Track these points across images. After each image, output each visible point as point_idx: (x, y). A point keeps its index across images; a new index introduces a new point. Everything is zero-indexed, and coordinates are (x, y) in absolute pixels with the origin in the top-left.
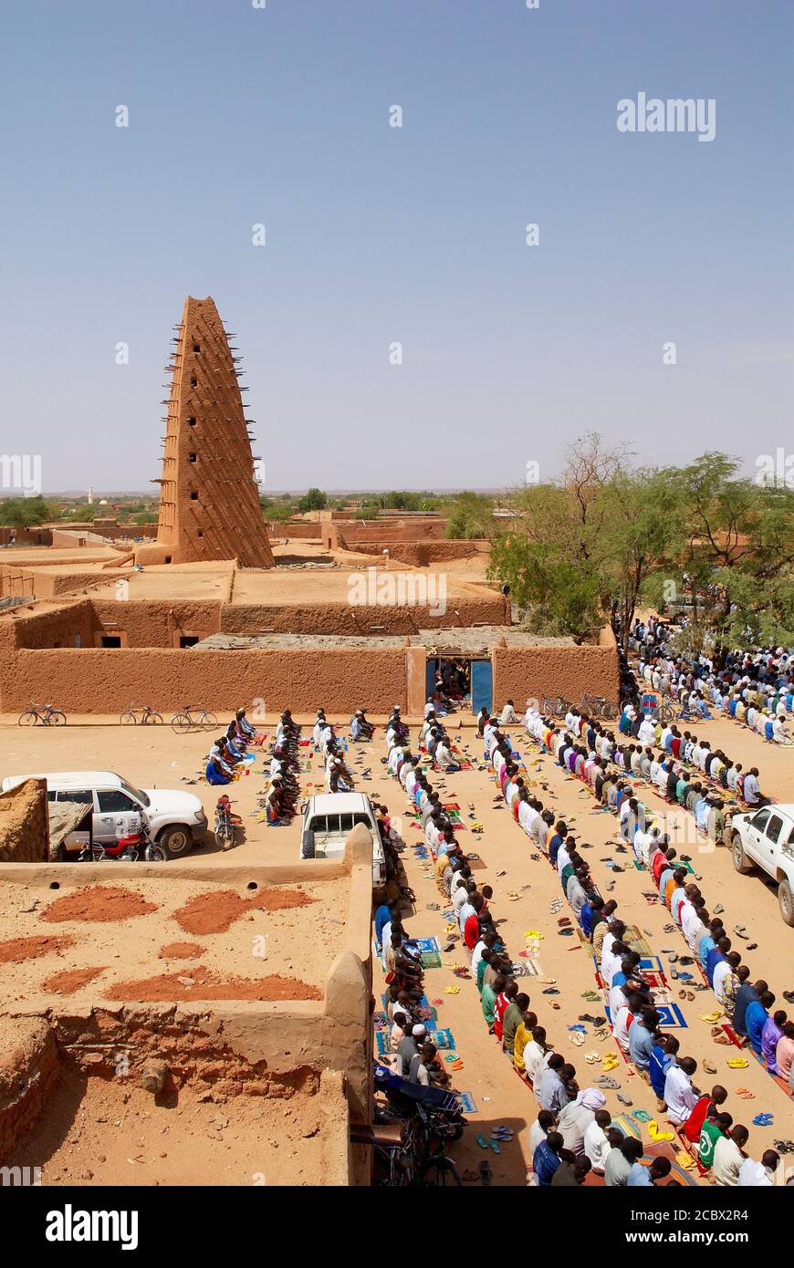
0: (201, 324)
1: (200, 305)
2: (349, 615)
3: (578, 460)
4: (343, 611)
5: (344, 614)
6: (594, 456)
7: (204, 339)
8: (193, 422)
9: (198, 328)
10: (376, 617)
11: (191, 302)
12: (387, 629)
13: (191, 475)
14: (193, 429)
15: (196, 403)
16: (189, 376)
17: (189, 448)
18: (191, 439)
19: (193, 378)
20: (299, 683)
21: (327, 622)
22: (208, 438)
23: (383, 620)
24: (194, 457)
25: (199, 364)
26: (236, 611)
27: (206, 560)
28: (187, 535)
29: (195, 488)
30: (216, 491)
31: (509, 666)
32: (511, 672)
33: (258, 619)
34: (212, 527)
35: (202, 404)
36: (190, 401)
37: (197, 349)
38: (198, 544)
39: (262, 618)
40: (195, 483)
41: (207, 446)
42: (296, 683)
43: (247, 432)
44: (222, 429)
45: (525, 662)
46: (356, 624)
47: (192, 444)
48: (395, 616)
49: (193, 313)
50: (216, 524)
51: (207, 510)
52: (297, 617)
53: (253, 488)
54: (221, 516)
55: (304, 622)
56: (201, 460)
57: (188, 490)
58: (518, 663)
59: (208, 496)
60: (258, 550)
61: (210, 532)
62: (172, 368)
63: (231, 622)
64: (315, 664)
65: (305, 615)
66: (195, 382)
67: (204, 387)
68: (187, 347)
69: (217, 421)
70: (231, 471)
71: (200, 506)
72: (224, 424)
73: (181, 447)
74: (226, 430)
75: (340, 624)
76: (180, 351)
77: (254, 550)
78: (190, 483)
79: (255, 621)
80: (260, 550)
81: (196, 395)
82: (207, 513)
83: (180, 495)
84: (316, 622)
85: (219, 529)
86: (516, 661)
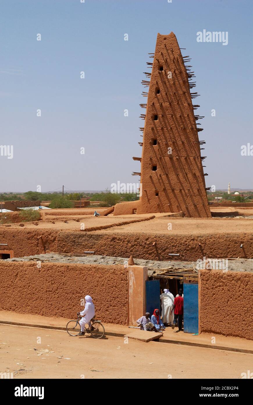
0: (164, 52)
1: (165, 39)
2: (151, 243)
4: (147, 239)
5: (148, 243)
7: (166, 61)
8: (155, 117)
9: (162, 54)
10: (173, 246)
11: (159, 36)
12: (183, 256)
13: (152, 154)
14: (154, 123)
15: (157, 105)
16: (154, 87)
17: (152, 136)
18: (153, 129)
19: (156, 88)
20: (51, 291)
21: (135, 248)
22: (165, 129)
23: (179, 248)
24: (155, 142)
25: (161, 79)
26: (68, 236)
27: (159, 212)
28: (147, 194)
29: (155, 163)
30: (169, 164)
31: (212, 288)
32: (214, 294)
33: (83, 244)
34: (165, 190)
35: (161, 105)
36: (153, 104)
37: (161, 68)
38: (155, 201)
39: (86, 243)
40: (154, 159)
41: (164, 134)
42: (49, 291)
43: (195, 124)
44: (175, 122)
45: (226, 285)
46: (157, 250)
47: (154, 133)
48: (189, 245)
49: (160, 45)
50: (168, 187)
51: (162, 178)
52: (112, 243)
53: (196, 163)
54: (172, 182)
55: (117, 247)
56: (159, 143)
57: (150, 164)
58: (220, 286)
59: (164, 168)
60: (198, 206)
61: (163, 193)
62: (144, 82)
63: (64, 245)
64: (62, 276)
65: (118, 242)
66: (158, 91)
67: (164, 94)
68: (154, 68)
69: (172, 116)
70: (180, 151)
71: (157, 175)
72: (176, 119)
73: (146, 135)
74: (178, 123)
75: (145, 250)
76: (150, 71)
77: (195, 206)
78: (151, 159)
79: (81, 245)
80: (200, 206)
81: (158, 100)
82: (162, 180)
83: (144, 168)
84: (126, 247)
85: (169, 191)
86: (218, 284)
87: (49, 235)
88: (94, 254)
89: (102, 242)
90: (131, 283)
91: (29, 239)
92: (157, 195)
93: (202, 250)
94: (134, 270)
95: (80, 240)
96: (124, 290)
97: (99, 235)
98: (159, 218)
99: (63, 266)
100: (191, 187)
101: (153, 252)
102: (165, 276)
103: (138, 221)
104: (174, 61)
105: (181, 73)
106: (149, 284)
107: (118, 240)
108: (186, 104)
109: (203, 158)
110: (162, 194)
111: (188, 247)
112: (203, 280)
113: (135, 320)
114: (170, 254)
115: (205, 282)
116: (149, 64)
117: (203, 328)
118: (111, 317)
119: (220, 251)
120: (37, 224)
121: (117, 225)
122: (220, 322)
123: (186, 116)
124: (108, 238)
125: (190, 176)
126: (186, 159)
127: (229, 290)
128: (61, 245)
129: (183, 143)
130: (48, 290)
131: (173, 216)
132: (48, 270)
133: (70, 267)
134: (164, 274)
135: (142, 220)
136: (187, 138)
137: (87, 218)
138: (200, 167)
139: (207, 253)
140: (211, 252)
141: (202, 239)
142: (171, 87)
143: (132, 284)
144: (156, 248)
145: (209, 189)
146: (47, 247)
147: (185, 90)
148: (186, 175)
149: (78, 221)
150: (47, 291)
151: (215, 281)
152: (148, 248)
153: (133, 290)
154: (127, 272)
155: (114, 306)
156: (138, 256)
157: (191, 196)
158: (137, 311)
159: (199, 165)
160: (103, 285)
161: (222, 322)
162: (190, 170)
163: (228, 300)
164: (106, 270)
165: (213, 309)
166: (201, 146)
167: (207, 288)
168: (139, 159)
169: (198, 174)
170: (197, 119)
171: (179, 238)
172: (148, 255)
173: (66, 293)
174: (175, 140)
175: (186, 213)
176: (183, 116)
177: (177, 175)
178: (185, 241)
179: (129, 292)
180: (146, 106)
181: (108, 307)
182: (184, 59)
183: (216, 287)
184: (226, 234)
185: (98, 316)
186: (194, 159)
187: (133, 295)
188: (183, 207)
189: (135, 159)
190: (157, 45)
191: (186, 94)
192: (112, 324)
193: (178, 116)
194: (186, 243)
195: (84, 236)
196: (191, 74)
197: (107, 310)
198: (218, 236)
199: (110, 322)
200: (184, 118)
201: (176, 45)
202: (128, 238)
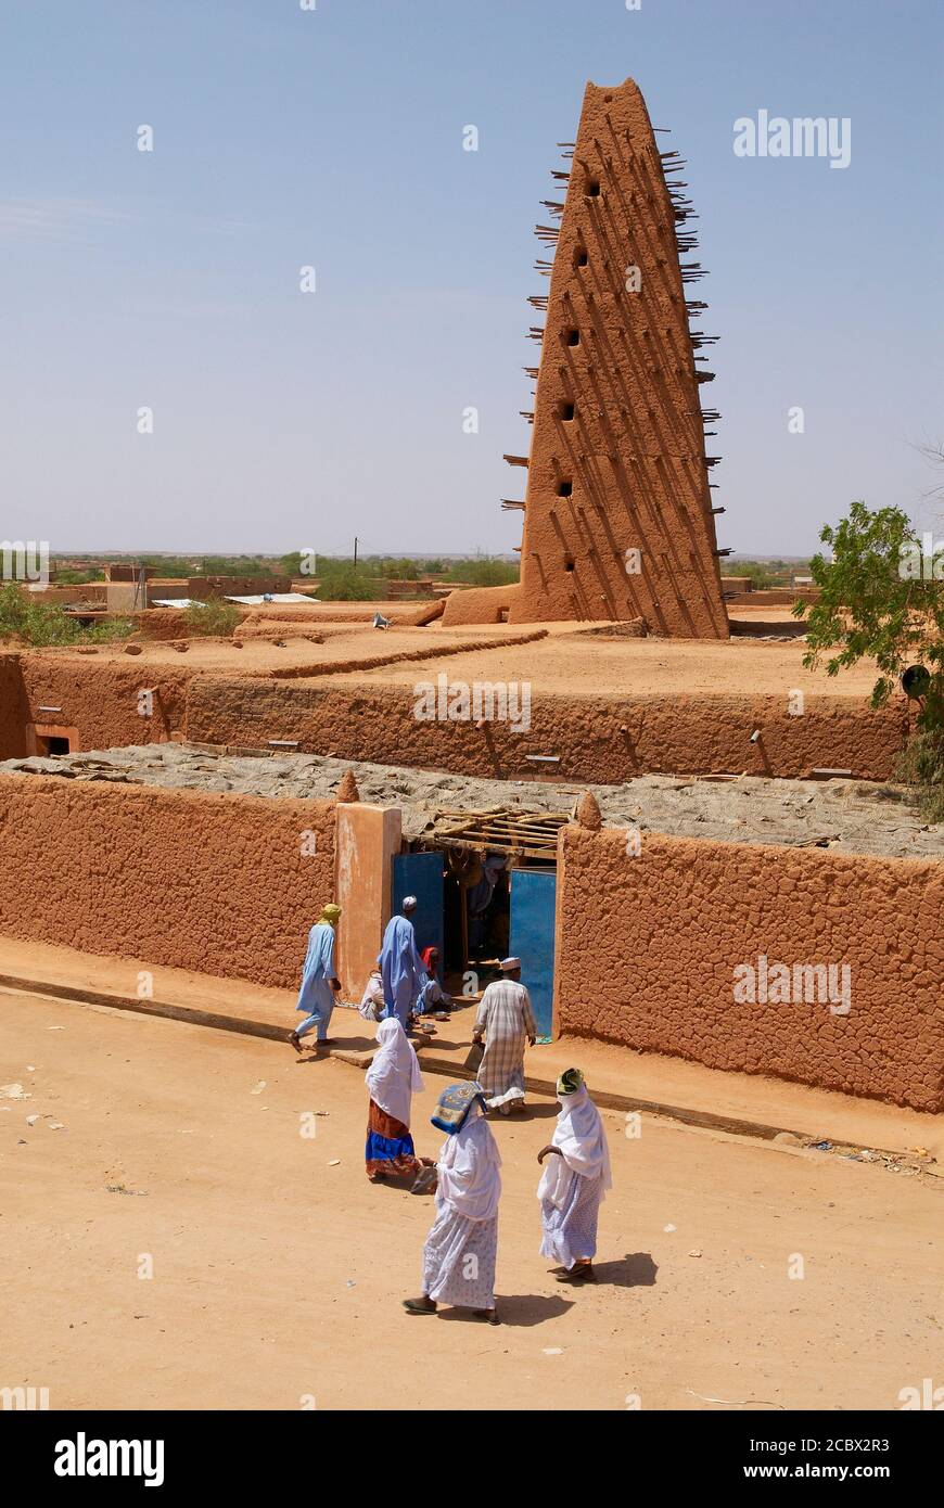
0: (605, 138)
1: (608, 99)
7: (609, 167)
8: (572, 337)
9: (597, 145)
10: (541, 731)
11: (592, 91)
13: (557, 448)
14: (568, 352)
15: (579, 300)
16: (572, 247)
17: (559, 392)
18: (562, 371)
19: (578, 249)
20: (104, 874)
21: (422, 734)
22: (600, 371)
23: (560, 740)
24: (568, 411)
25: (593, 221)
26: (219, 692)
27: (574, 619)
28: (540, 566)
29: (566, 473)
30: (610, 479)
31: (601, 892)
32: (605, 911)
33: (265, 717)
34: (592, 553)
35: (590, 301)
36: (567, 296)
37: (593, 189)
38: (563, 586)
39: (275, 714)
40: (565, 462)
41: (595, 386)
42: (98, 874)
43: (691, 360)
44: (629, 353)
45: (646, 883)
46: (490, 744)
47: (565, 383)
48: (590, 731)
49: (591, 116)
50: (603, 546)
51: (585, 520)
52: (352, 717)
53: (689, 475)
54: (615, 531)
55: (367, 730)
56: (580, 415)
57: (552, 477)
58: (625, 885)
59: (591, 489)
60: (688, 603)
61: (588, 563)
62: (543, 231)
63: (207, 717)
64: (136, 827)
65: (370, 713)
66: (582, 258)
67: (599, 266)
68: (573, 187)
69: (622, 334)
70: (641, 439)
71: (572, 509)
72: (635, 342)
73: (543, 389)
74: (639, 353)
75: (454, 741)
76: (561, 197)
77: (681, 603)
78: (555, 462)
79: (259, 720)
80: (695, 603)
81: (582, 284)
82: (586, 524)
83: (535, 486)
84: (396, 731)
85: (608, 557)
86: (620, 878)
87: (181, 684)
88: (298, 749)
89: (321, 712)
90: (345, 863)
91: (121, 695)
92: (570, 567)
93: (632, 748)
94: (356, 817)
95: (255, 705)
96: (322, 883)
97: (315, 692)
98: (558, 636)
99: (138, 796)
100: (672, 545)
101: (479, 749)
102: (461, 842)
103: (489, 646)
104: (632, 168)
105: (651, 202)
106: (404, 866)
107: (373, 708)
108: (664, 299)
109: (712, 462)
110: (584, 564)
111: (588, 736)
112: (571, 861)
113: (355, 983)
114: (530, 757)
115: (578, 869)
116: (560, 176)
117: (566, 1020)
118: (280, 968)
119: (688, 752)
120: (183, 649)
121: (411, 658)
122: (622, 1004)
123: (663, 333)
124: (340, 702)
125: (669, 513)
126: (658, 462)
127: (654, 900)
128: (200, 719)
129: (652, 415)
130: (94, 869)
131: (608, 631)
132: (95, 806)
133: (158, 801)
134: (459, 835)
135: (502, 644)
136: (666, 400)
137: (348, 632)
138: (699, 486)
139: (647, 757)
140: (660, 754)
141: (632, 711)
142: (621, 245)
143: (348, 864)
144: (489, 736)
145: (726, 553)
146: (173, 722)
147: (662, 255)
148: (659, 510)
149: (319, 641)
150: (91, 873)
151: (611, 867)
152: (462, 736)
153: (352, 885)
154: (333, 823)
155: (292, 934)
156: (433, 760)
157: (671, 573)
158: (361, 951)
159: (697, 481)
160: (260, 862)
161: (628, 1004)
162: (671, 495)
163: (652, 935)
164: (269, 813)
165: (603, 960)
166: (707, 427)
167: (585, 891)
168: (522, 462)
169: (693, 508)
170: (698, 345)
171: (559, 708)
172: (462, 757)
173: (148, 883)
174: (629, 405)
175: (653, 622)
176: (656, 334)
177: (632, 511)
178: (579, 717)
179: (336, 891)
180: (546, 304)
181: (273, 936)
182: (664, 161)
183: (613, 889)
184: (708, 696)
185: (244, 962)
186: (684, 462)
187: (351, 900)
188: (647, 605)
189: (513, 460)
190: (584, 118)
191: (666, 266)
192: (285, 991)
193: (640, 333)
194: (583, 722)
195: (268, 692)
196: (682, 206)
197: (269, 946)
198: (683, 703)
199: (278, 984)
200: (659, 339)
201: (640, 117)
202: (402, 703)
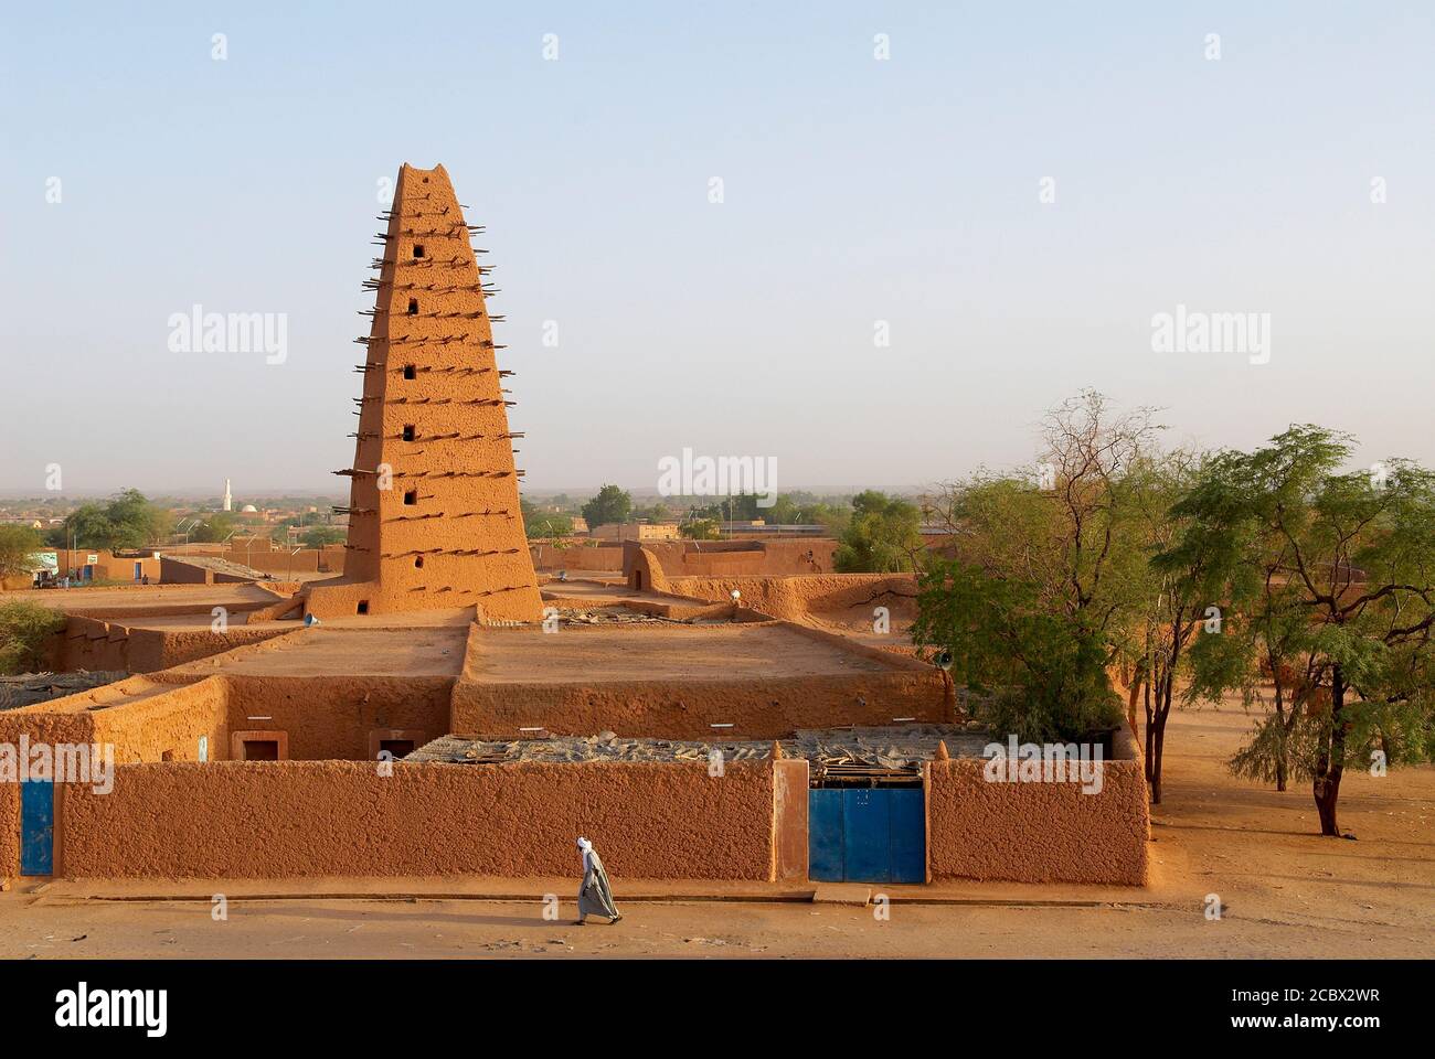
3: (1066, 440)
4: (665, 696)
5: (667, 702)
6: (1094, 433)
10: (721, 707)
12: (740, 727)
22: (435, 401)
23: (734, 712)
25: (421, 278)
26: (480, 696)
30: (446, 490)
33: (516, 711)
38: (414, 582)
39: (524, 709)
40: (409, 476)
41: (432, 413)
44: (457, 387)
48: (753, 705)
50: (446, 546)
51: (430, 524)
52: (585, 707)
54: (453, 533)
55: (597, 715)
59: (434, 498)
61: (434, 561)
65: (599, 703)
69: (450, 371)
70: (470, 457)
72: (461, 378)
74: (465, 388)
75: (660, 718)
78: (402, 476)
79: (512, 714)
82: (430, 528)
84: (619, 715)
85: (449, 556)
89: (561, 705)
90: (780, 796)
91: (332, 703)
93: (781, 714)
101: (678, 722)
111: (752, 708)
114: (714, 725)
119: (818, 714)
128: (464, 716)
139: (791, 719)
144: (686, 714)
162: (496, 502)
172: (666, 729)
177: (466, 517)
178: (746, 696)
194: (749, 699)
